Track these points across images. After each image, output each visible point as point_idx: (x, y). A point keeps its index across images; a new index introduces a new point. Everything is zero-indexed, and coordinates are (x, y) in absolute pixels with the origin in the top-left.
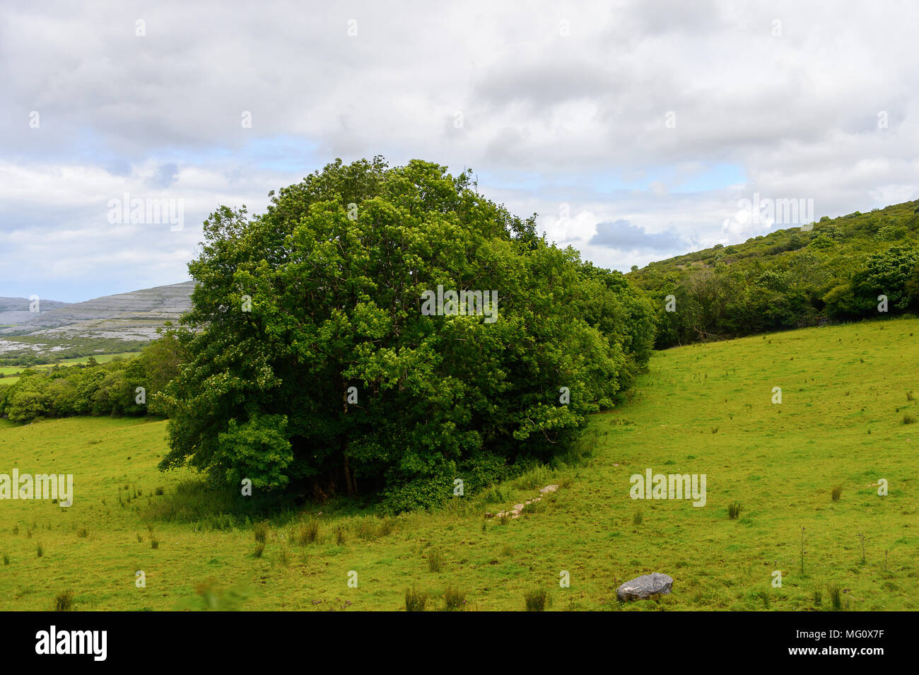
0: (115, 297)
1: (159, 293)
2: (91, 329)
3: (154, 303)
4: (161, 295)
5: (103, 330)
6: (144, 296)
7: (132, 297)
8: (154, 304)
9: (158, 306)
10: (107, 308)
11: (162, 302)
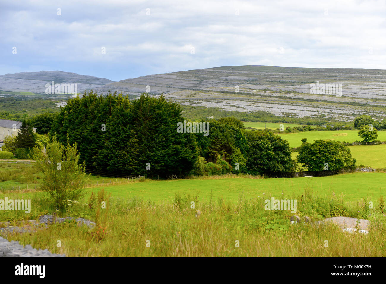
0: (161, 76)
1: (196, 75)
2: (190, 98)
3: (194, 82)
4: (198, 77)
5: (201, 100)
6: (183, 76)
7: (174, 77)
8: (195, 84)
9: (198, 85)
10: (154, 84)
11: (201, 82)
